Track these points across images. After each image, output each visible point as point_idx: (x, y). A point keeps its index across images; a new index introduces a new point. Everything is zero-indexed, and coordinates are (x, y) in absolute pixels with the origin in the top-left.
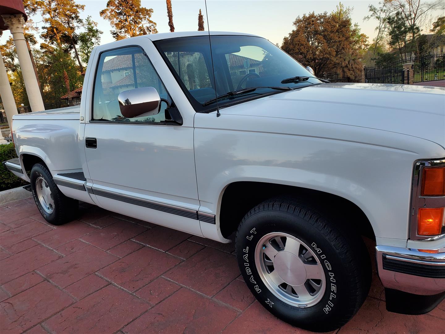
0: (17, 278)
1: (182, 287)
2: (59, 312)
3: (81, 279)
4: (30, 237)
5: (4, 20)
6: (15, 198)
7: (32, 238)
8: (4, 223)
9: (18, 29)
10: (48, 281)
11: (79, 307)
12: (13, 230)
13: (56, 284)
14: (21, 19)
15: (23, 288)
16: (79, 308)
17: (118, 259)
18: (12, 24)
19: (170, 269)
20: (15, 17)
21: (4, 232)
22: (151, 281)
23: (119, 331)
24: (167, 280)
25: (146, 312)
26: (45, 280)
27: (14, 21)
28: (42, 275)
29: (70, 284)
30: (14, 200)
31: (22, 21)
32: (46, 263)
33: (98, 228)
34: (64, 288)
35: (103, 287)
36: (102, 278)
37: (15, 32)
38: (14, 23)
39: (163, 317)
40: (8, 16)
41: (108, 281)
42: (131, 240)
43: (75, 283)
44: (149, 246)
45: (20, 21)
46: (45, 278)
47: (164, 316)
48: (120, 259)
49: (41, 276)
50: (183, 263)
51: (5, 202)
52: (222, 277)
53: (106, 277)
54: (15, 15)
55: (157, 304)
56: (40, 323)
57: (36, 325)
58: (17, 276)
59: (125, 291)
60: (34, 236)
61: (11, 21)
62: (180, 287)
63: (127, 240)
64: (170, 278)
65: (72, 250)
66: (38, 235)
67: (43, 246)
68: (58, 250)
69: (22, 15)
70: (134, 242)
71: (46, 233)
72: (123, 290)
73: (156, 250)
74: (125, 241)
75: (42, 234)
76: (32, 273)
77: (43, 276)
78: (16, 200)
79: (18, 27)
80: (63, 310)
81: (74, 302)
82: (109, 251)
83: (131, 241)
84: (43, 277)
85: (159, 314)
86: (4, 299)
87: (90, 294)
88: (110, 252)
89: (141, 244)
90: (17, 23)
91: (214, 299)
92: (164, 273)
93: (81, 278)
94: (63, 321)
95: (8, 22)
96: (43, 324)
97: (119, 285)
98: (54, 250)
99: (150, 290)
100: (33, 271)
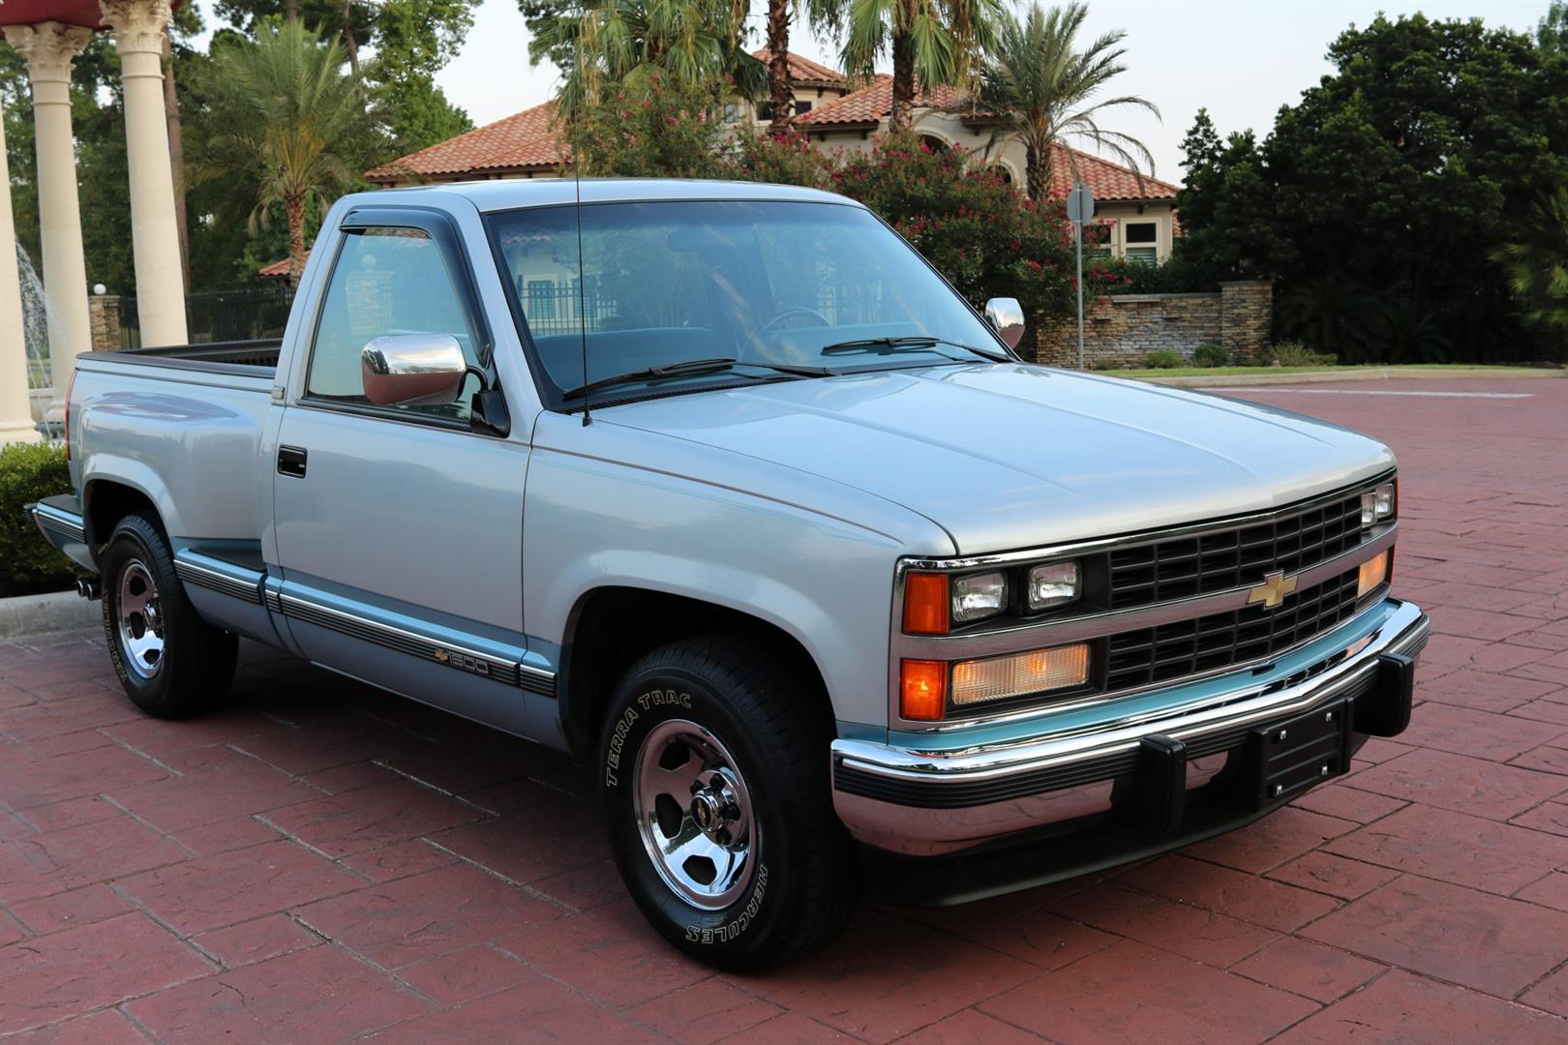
1: (461, 861)
2: (153, 870)
4: (93, 726)
5: (102, 4)
6: (54, 624)
7: (98, 730)
8: (21, 686)
9: (145, 39)
10: (132, 818)
11: (199, 866)
12: (46, 706)
13: (149, 825)
15: (70, 822)
16: (199, 869)
17: (321, 796)
18: (127, 22)
19: (451, 828)
22: (390, 844)
23: (280, 912)
24: (430, 847)
25: (354, 891)
27: (137, 11)
30: (50, 629)
35: (267, 843)
37: (132, 50)
38: (135, 20)
41: (283, 835)
48: (327, 797)
49: (115, 806)
50: (490, 821)
51: (23, 633)
53: (279, 826)
56: (105, 882)
57: (97, 884)
58: (55, 801)
59: (319, 855)
60: (103, 724)
61: (123, 9)
62: (458, 862)
63: (362, 763)
66: (116, 724)
67: (127, 749)
70: (378, 766)
72: (314, 852)
73: (433, 789)
77: (120, 807)
79: (147, 31)
80: (158, 868)
82: (305, 777)
85: (383, 897)
88: (304, 780)
92: (428, 834)
95: (114, 13)
97: (308, 842)
98: (154, 760)
99: (381, 859)
100: (98, 795)
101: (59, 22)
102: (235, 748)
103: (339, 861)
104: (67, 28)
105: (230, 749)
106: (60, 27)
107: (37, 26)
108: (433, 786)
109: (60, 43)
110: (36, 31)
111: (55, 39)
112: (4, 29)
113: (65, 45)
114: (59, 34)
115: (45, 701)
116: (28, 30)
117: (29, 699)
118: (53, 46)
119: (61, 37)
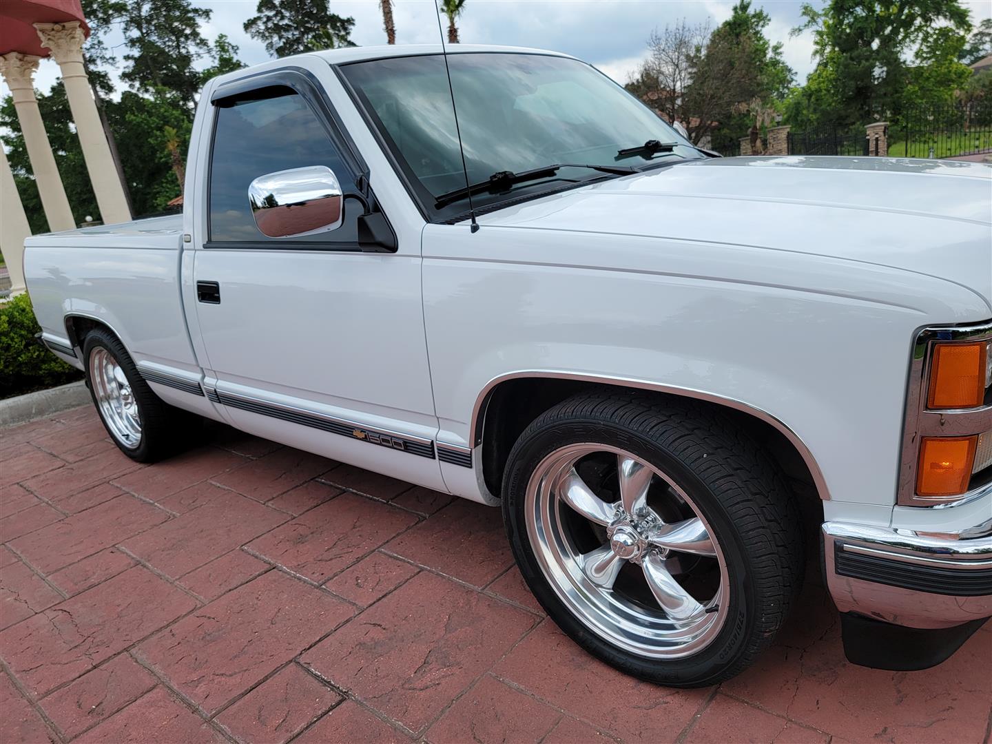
0: (79, 561)
1: (422, 570)
2: (168, 625)
3: (212, 561)
4: (107, 480)
5: (40, 34)
7: (111, 482)
8: (54, 452)
9: (70, 54)
10: (144, 566)
11: (208, 615)
12: (70, 466)
13: (159, 572)
14: (77, 32)
15: (93, 580)
16: (209, 618)
17: (289, 518)
18: (58, 44)
19: (398, 535)
20: (64, 27)
21: (52, 470)
22: (358, 560)
23: (291, 661)
24: (391, 557)
25: (347, 621)
26: (138, 563)
27: (63, 37)
28: (132, 554)
29: (189, 571)
31: (78, 37)
32: (140, 531)
33: (248, 458)
34: (176, 580)
35: (259, 575)
36: (257, 557)
37: (64, 61)
38: (63, 43)
39: (384, 631)
40: (48, 26)
41: (270, 564)
42: (317, 479)
43: (199, 569)
44: (355, 491)
45: (74, 37)
46: (138, 559)
47: (384, 629)
48: (294, 518)
49: (129, 556)
50: (424, 522)
51: (55, 411)
52: (504, 547)
53: (265, 555)
54: (62, 24)
55: (371, 605)
56: (126, 650)
57: (119, 653)
58: (80, 558)
59: (305, 581)
60: (115, 476)
61: (53, 36)
62: (418, 570)
63: (309, 481)
64: (397, 553)
65: (194, 504)
66: (124, 475)
67: (134, 496)
68: (164, 503)
69: (78, 24)
70: (323, 483)
71: (140, 471)
72: (299, 579)
73: (369, 498)
74: (303, 483)
75: (130, 473)
76: (111, 549)
77: (135, 556)
78: (77, 408)
79: (70, 49)
80: (174, 621)
81: (199, 606)
82: (272, 502)
83: (317, 481)
84: (133, 558)
85: (375, 624)
86: (53, 602)
87: (230, 590)
88: (272, 504)
89: (337, 488)
90: (68, 41)
91: (488, 592)
92: (385, 544)
93: (213, 559)
94: (176, 644)
95: (48, 39)
96: (133, 651)
97: (292, 569)
98: (156, 504)
99: (357, 579)
100: (114, 546)
101: (19, 53)
102: (213, 483)
103: (323, 587)
104: (24, 56)
105: (211, 484)
106: (20, 56)
107: (6, 56)
108: (368, 496)
109: (22, 65)
111: (19, 63)
113: (25, 67)
114: (20, 60)
115: (71, 463)
117: (58, 463)
118: (18, 67)
119: (21, 62)
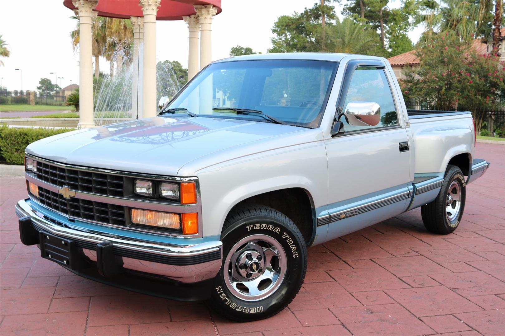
14: (211, 9)
20: (206, 7)
27: (204, 11)
31: (211, 12)
37: (202, 22)
38: (204, 14)
40: (199, 6)
45: (209, 12)
54: (206, 6)
61: (201, 11)
69: (212, 6)
79: (206, 17)
90: (207, 13)
95: (199, 12)
110: (190, 17)
112: (183, 17)
113: (197, 22)
116: (188, 17)
118: (194, 22)
